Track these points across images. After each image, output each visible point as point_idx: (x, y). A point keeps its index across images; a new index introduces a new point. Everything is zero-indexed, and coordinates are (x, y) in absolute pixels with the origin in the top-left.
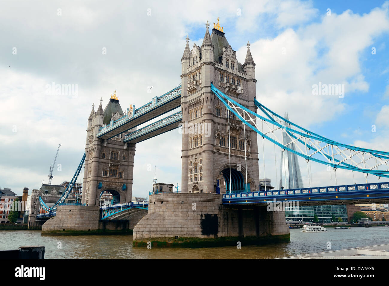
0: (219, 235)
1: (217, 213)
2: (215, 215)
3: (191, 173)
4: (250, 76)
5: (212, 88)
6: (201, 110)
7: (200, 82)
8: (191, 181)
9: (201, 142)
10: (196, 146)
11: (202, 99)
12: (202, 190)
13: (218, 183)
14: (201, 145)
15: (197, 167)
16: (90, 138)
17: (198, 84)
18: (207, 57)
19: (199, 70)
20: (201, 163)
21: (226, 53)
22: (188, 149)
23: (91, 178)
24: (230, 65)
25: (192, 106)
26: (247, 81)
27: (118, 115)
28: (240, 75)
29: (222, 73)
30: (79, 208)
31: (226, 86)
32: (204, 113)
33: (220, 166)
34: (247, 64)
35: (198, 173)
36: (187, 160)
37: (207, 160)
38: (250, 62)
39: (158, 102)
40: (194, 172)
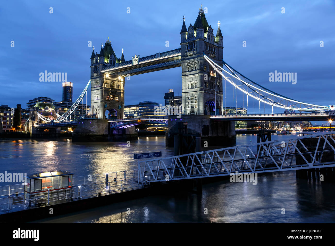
0: (209, 135)
1: (208, 125)
2: (208, 126)
3: (189, 103)
4: (220, 45)
5: (203, 55)
6: (196, 67)
7: (196, 50)
8: (189, 107)
9: (196, 86)
10: (192, 88)
11: (197, 61)
12: (197, 113)
13: (206, 109)
14: (196, 87)
15: (193, 100)
16: (95, 72)
17: (194, 51)
18: (200, 35)
19: (194, 42)
20: (196, 98)
21: (209, 31)
22: (186, 89)
23: (100, 101)
24: (210, 39)
25: (189, 64)
26: (218, 48)
27: (113, 56)
28: (215, 45)
29: (207, 44)
30: (96, 121)
31: (209, 52)
32: (199, 70)
33: (206, 100)
34: (219, 37)
35: (194, 103)
36: (186, 95)
37: (201, 96)
38: (220, 36)
39: (161, 56)
40: (191, 102)
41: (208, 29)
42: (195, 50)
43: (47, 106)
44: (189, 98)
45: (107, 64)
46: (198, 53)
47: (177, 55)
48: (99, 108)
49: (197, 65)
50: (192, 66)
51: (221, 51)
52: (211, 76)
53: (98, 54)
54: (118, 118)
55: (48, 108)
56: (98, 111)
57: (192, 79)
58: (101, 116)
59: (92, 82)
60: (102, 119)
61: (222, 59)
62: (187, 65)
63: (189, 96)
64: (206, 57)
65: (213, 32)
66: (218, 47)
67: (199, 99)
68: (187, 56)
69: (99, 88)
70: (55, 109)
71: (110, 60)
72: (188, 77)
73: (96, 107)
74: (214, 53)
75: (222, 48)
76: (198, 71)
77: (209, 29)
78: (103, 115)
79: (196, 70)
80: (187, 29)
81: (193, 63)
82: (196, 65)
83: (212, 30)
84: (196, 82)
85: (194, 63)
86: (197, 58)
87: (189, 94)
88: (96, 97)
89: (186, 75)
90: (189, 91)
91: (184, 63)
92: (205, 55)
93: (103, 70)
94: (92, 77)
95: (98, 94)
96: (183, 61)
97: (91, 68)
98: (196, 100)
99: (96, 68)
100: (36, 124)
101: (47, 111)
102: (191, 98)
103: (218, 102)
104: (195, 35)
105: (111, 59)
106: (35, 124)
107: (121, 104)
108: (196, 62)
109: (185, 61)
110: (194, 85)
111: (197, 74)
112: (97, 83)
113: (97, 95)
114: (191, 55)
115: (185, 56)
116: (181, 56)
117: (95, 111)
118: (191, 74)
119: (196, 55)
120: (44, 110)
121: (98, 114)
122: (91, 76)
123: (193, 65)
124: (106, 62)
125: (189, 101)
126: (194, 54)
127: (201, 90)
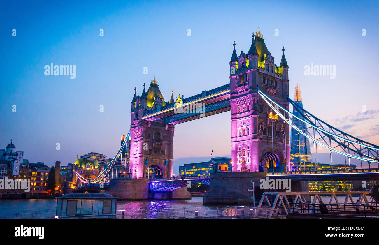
3: (240, 156)
4: (285, 78)
5: (257, 91)
6: (248, 107)
7: (248, 84)
8: (240, 162)
9: (248, 132)
10: (244, 135)
11: (249, 98)
12: (250, 169)
13: (262, 164)
14: (248, 134)
15: (245, 151)
16: (135, 120)
17: (246, 86)
18: (253, 64)
19: (246, 74)
20: (248, 148)
21: (267, 59)
22: (237, 137)
23: (139, 155)
24: (270, 69)
25: (240, 103)
26: (282, 82)
27: (159, 99)
28: (278, 77)
29: (264, 77)
30: (132, 181)
31: (267, 87)
32: (251, 110)
33: (263, 151)
34: (282, 67)
35: (246, 156)
36: (236, 145)
37: (254, 146)
38: (284, 66)
39: (207, 95)
40: (242, 155)
41: (265, 56)
42: (246, 84)
43: (89, 163)
44: (240, 150)
45: (150, 109)
46: (250, 88)
47: (225, 92)
48: (138, 165)
49: (250, 105)
50: (244, 106)
51: (286, 86)
52: (270, 119)
53: (140, 97)
54: (163, 177)
55: (90, 165)
56: (137, 168)
57: (244, 123)
58: (140, 175)
59: (132, 132)
60: (141, 179)
61: (288, 95)
62: (237, 105)
63: (240, 146)
64: (260, 93)
65: (274, 61)
66: (282, 80)
67: (251, 150)
68: (238, 93)
69: (139, 139)
70: (98, 167)
71: (154, 103)
72: (238, 121)
73: (135, 163)
74: (275, 88)
75: (288, 81)
76: (250, 112)
77: (267, 57)
78: (142, 174)
79: (248, 111)
80: (238, 57)
81: (244, 102)
82: (248, 104)
83: (273, 58)
84: (248, 127)
85: (246, 101)
86: (249, 95)
87: (240, 143)
88: (136, 151)
89: (236, 118)
90: (240, 140)
91: (234, 102)
92: (259, 91)
93: (144, 116)
94: (133, 126)
95: (138, 146)
96: (233, 99)
97: (132, 114)
98: (248, 152)
99: (137, 114)
100: (74, 185)
101: (88, 169)
102: (242, 149)
103: (282, 155)
104: (247, 64)
105: (157, 103)
106: (72, 185)
107: (169, 160)
108: (249, 100)
109: (234, 99)
110: (246, 132)
111: (250, 117)
112: (137, 133)
113: (137, 148)
114: (242, 92)
115: (234, 93)
116: (230, 94)
117: (135, 168)
118: (243, 116)
119: (248, 91)
120: (85, 168)
121: (137, 172)
122: (131, 124)
123: (245, 104)
124: (149, 107)
125: (240, 153)
126: (246, 90)
127: (255, 137)
